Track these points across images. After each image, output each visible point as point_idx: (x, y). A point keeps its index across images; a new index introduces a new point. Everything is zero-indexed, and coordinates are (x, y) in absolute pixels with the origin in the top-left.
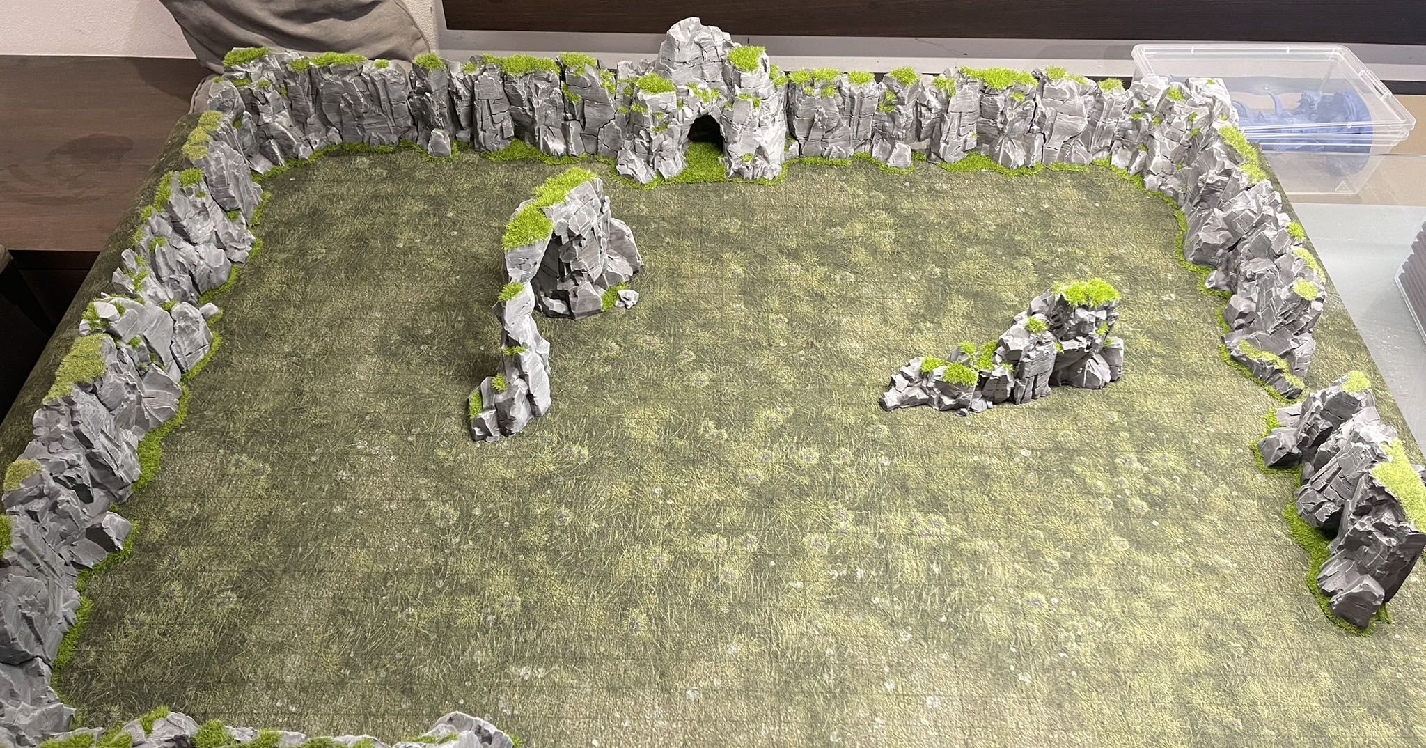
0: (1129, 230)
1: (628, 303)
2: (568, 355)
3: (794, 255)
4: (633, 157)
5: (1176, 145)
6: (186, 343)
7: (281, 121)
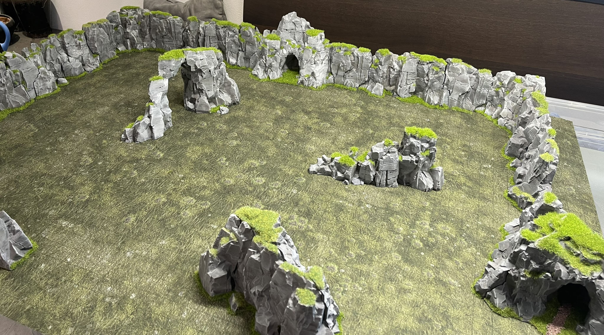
0: (480, 138)
1: (222, 112)
2: (183, 123)
3: (307, 113)
4: (259, 67)
5: (515, 104)
6: (42, 84)
7: (134, 33)
